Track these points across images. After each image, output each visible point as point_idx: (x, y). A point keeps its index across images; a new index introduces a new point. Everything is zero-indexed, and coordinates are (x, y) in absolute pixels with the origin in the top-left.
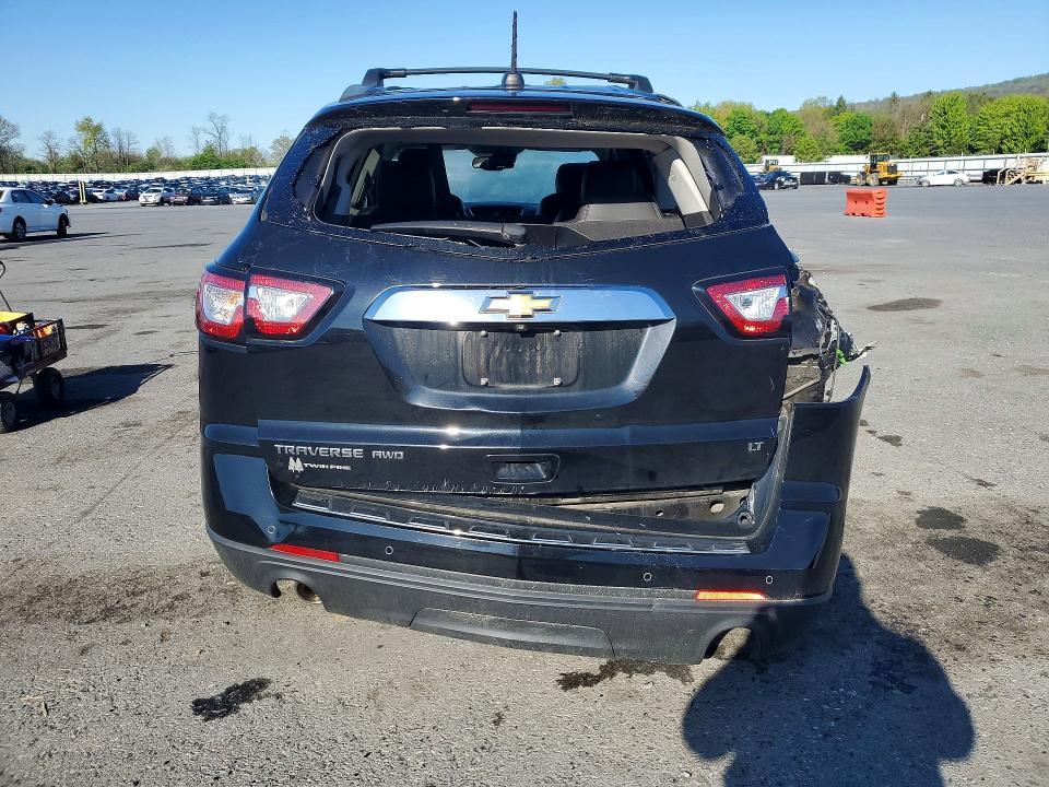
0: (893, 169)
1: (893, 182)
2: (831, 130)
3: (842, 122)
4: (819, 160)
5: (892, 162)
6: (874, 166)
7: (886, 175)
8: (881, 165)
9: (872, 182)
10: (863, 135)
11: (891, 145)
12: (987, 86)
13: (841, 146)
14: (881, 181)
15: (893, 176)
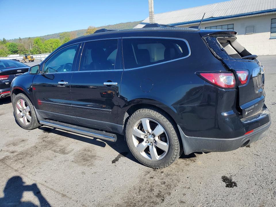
0: (32, 57)
1: (33, 61)
2: (5, 48)
3: (8, 45)
4: (6, 56)
5: (31, 56)
6: (26, 57)
7: (31, 59)
8: (28, 57)
9: (27, 61)
10: (15, 49)
11: (24, 51)
12: (41, 36)
13: (10, 52)
14: (29, 61)
15: (32, 59)
